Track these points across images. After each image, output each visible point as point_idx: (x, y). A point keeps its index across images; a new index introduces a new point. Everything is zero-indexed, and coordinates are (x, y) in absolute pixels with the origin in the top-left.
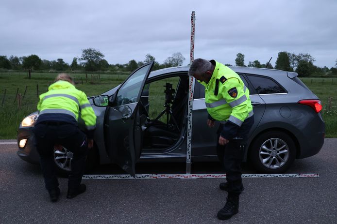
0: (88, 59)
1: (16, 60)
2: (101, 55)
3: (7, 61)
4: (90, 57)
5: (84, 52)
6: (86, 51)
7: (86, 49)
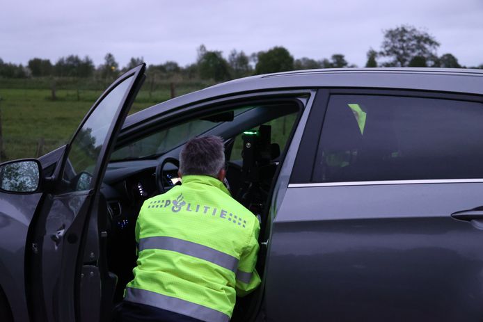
0: (397, 53)
1: (243, 60)
2: (431, 43)
3: (223, 62)
4: (402, 48)
5: (387, 36)
6: (391, 34)
7: (394, 28)
